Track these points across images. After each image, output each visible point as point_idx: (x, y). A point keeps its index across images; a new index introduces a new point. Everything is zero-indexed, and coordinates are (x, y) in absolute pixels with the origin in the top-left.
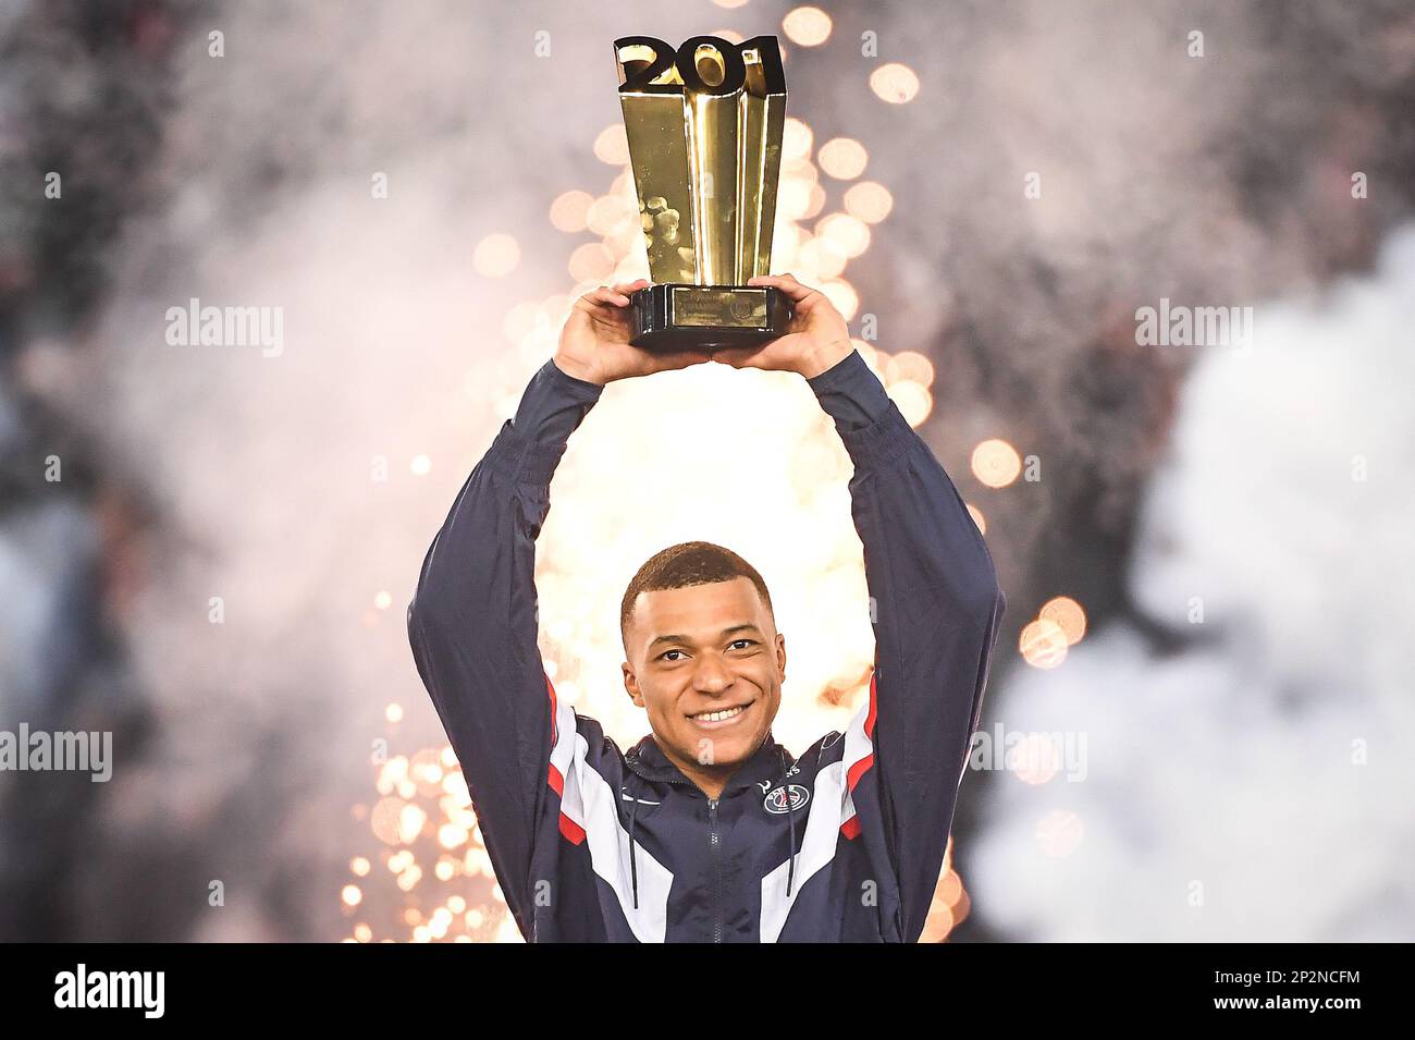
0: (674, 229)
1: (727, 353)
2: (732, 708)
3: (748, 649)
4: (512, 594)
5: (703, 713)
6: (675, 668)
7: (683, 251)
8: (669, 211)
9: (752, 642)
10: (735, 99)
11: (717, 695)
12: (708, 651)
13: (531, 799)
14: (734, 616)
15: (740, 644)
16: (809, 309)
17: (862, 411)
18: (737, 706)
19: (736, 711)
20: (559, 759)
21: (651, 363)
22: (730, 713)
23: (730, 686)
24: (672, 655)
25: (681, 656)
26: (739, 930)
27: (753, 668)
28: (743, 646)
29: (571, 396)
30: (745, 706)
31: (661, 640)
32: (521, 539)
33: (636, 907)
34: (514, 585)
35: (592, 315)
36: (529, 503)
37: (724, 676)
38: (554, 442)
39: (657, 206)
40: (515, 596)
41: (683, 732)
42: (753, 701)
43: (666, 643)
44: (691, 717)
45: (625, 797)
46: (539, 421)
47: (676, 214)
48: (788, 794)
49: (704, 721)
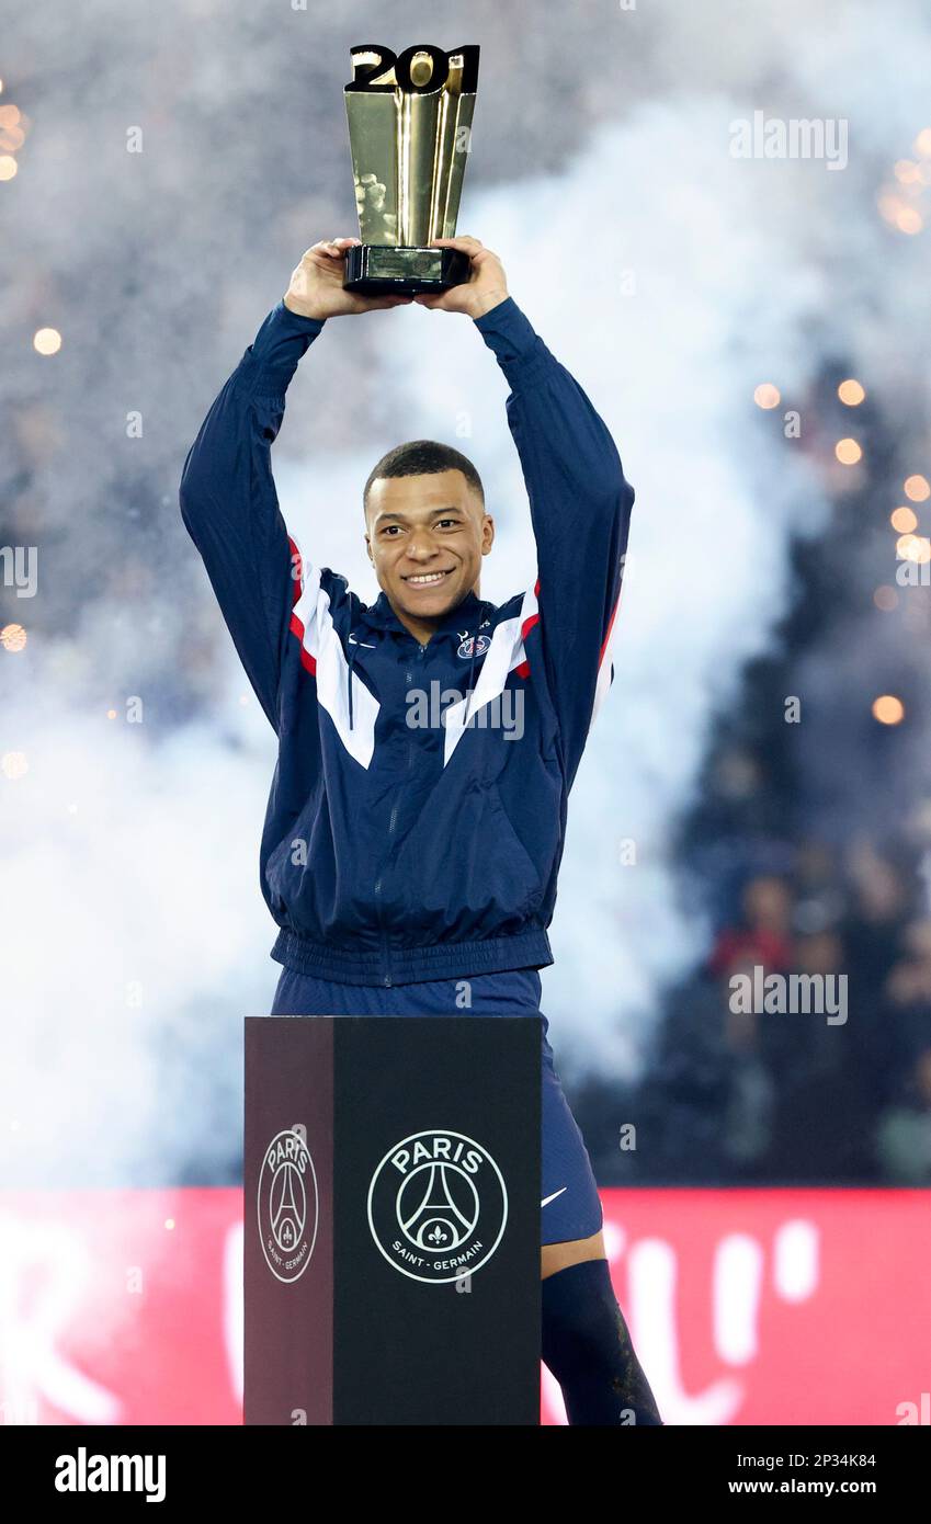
0: (381, 199)
1: (423, 296)
2: (436, 573)
3: (453, 527)
4: (251, 482)
5: (413, 576)
6: (396, 540)
7: (387, 217)
8: (377, 185)
9: (456, 522)
10: (439, 95)
11: (423, 563)
12: (419, 527)
13: (275, 642)
14: (442, 500)
15: (446, 523)
16: (479, 264)
17: (512, 345)
18: (441, 572)
19: (440, 575)
20: (301, 610)
21: (361, 305)
22: (435, 577)
23: (434, 556)
24: (393, 530)
25: (399, 531)
26: (427, 750)
27: (454, 542)
28: (448, 525)
29: (293, 328)
30: (448, 572)
31: (384, 517)
32: (256, 439)
33: (351, 728)
34: (253, 475)
35: (318, 265)
36: (261, 411)
37: (429, 547)
38: (285, 364)
39: (368, 181)
40: (253, 485)
41: (400, 591)
42: (454, 569)
43: (388, 520)
44: (405, 579)
45: (351, 641)
46: (271, 346)
47: (383, 187)
48: (476, 642)
49: (415, 583)
